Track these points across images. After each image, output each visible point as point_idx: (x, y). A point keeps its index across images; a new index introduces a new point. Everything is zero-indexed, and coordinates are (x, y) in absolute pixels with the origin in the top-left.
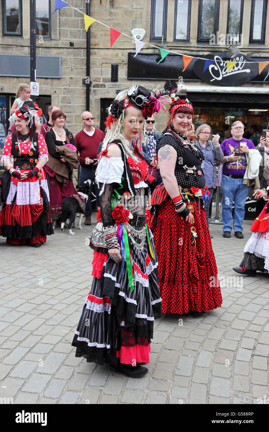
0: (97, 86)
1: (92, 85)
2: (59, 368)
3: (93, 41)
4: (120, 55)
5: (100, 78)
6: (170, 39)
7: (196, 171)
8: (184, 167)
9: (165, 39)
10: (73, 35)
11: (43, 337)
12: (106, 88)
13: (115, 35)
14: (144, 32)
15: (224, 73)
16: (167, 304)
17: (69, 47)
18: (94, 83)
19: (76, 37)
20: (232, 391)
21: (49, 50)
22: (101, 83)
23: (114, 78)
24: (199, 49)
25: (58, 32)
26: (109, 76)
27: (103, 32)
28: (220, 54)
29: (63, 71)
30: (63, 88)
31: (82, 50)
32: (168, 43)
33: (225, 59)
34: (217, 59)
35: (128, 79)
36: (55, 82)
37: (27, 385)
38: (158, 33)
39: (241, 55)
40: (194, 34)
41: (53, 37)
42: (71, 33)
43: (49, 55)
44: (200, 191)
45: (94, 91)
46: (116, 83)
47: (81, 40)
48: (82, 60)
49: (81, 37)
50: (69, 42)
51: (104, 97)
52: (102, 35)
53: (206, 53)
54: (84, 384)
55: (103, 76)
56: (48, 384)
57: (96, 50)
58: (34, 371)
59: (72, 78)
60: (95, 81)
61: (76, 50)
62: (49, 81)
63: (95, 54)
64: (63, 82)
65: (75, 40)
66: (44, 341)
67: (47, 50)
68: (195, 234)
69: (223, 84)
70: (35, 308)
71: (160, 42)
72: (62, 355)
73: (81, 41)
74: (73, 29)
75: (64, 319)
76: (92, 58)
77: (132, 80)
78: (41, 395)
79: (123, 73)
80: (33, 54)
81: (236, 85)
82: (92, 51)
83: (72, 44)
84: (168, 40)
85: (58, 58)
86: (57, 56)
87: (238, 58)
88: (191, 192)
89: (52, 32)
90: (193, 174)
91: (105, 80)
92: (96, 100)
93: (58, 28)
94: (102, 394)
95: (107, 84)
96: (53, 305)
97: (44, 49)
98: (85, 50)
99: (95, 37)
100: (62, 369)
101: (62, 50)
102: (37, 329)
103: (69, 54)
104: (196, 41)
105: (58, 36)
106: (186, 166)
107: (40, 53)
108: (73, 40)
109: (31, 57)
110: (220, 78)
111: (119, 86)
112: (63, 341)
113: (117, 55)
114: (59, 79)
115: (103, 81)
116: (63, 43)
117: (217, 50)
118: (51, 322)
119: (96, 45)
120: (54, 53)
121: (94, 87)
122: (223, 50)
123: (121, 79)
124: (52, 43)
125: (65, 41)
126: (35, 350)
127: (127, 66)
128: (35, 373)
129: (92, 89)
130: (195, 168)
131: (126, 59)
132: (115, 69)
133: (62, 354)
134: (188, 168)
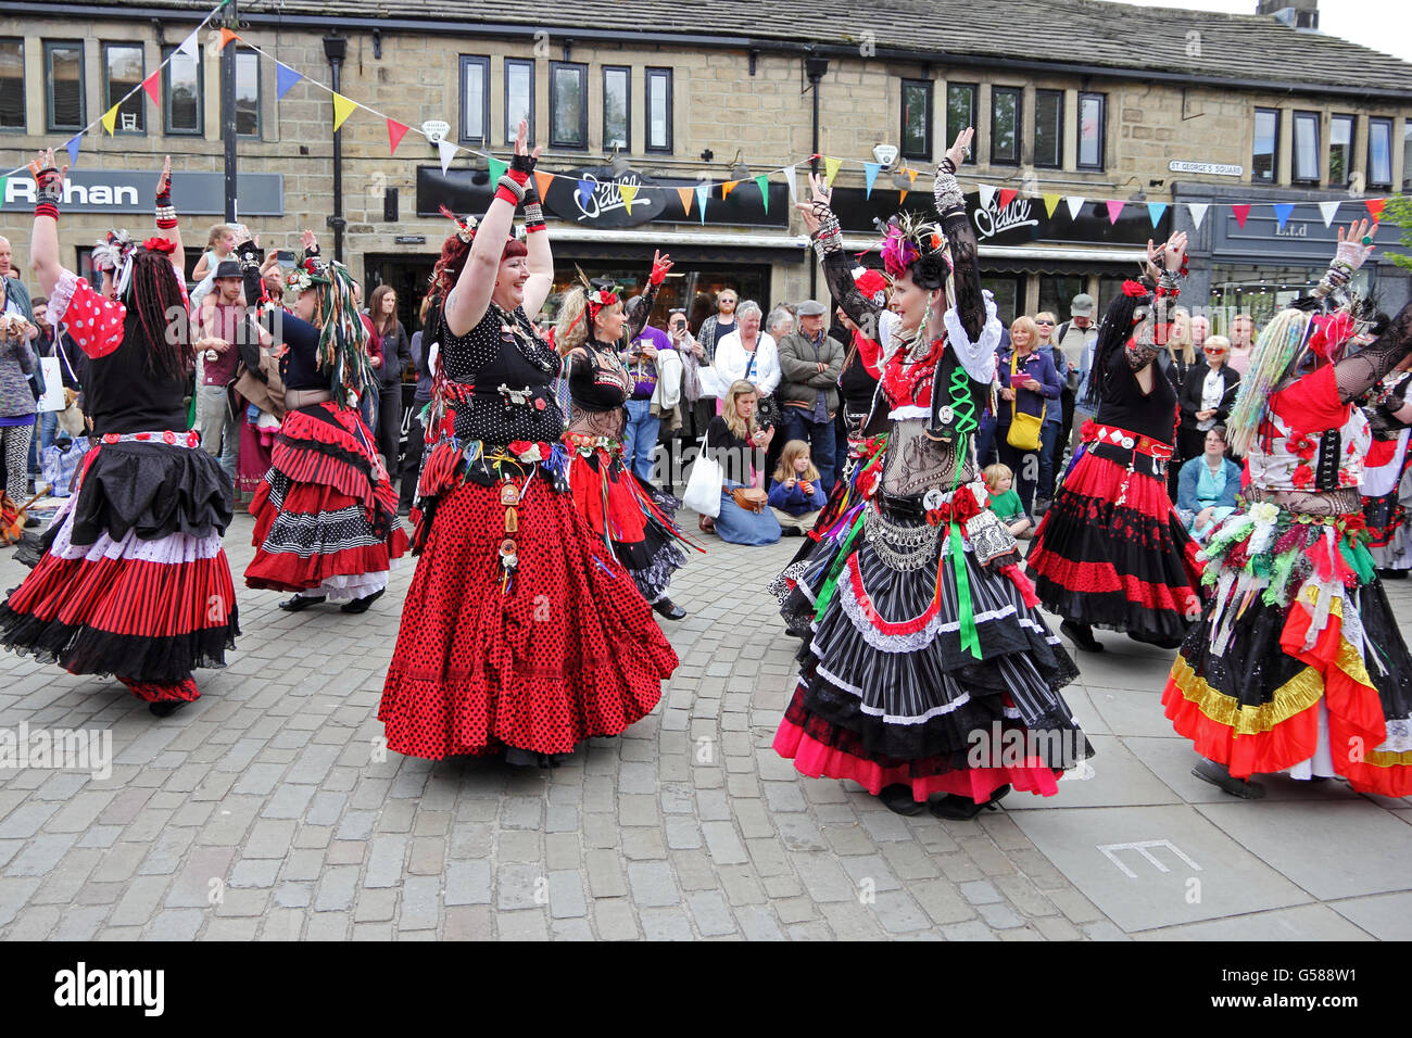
0: (357, 229)
1: (347, 228)
2: (330, 772)
3: (345, 143)
4: (401, 170)
5: (361, 215)
6: (497, 140)
7: (532, 399)
8: (499, 389)
9: (488, 141)
10: (306, 132)
11: (288, 719)
12: (376, 233)
13: (397, 131)
14: (447, 127)
15: (602, 205)
16: (444, 736)
17: (299, 155)
18: (349, 224)
19: (312, 137)
20: (658, 783)
21: (258, 161)
22: (365, 223)
23: (391, 213)
24: (553, 161)
25: (276, 128)
26: (381, 210)
27: (365, 128)
28: (594, 169)
29: (286, 201)
30: (287, 234)
31: (326, 161)
32: (493, 148)
33: (603, 179)
34: (588, 178)
35: (418, 216)
36: (272, 223)
37: (270, 806)
38: (475, 130)
39: (633, 173)
40: (542, 131)
41: (266, 136)
42: (302, 128)
43: (258, 172)
44: (535, 448)
45: (351, 239)
46: (395, 224)
47: (323, 142)
48: (325, 180)
49: (323, 136)
50: (298, 147)
51: (370, 250)
52: (364, 133)
53: (567, 169)
54: (381, 797)
55: (369, 211)
56: (311, 801)
57: (353, 162)
58: (282, 781)
59: (305, 215)
60: (353, 219)
61: (312, 161)
62: (259, 221)
63: (351, 167)
64: (287, 223)
65: (312, 142)
66: (291, 726)
67: (254, 161)
68: (509, 560)
69: (603, 225)
70: (266, 667)
71: (479, 147)
72: (331, 749)
73: (323, 144)
74: (305, 122)
75: (328, 684)
76: (345, 175)
77: (425, 217)
78: (301, 822)
79: (407, 203)
80: (231, 170)
81: (626, 227)
82: (343, 161)
83: (304, 150)
84: (493, 143)
85: (277, 176)
86: (275, 173)
87: (626, 179)
88: (512, 455)
89: (265, 128)
90: (526, 406)
91: (371, 218)
92: (355, 256)
93: (276, 121)
94: (419, 811)
95: (375, 225)
96: (302, 659)
97: (249, 161)
98: (332, 161)
99: (351, 137)
100: (337, 774)
101: (283, 162)
102: (276, 704)
103: (297, 169)
104: (547, 145)
105: (277, 136)
106: (504, 385)
107: (242, 167)
108: (307, 142)
109: (227, 175)
110: (595, 215)
111: (401, 229)
112: (332, 723)
113: (395, 170)
114: (280, 217)
115: (368, 220)
116: (286, 149)
117: (587, 162)
118: (300, 691)
119: (352, 151)
120: (268, 167)
121: (350, 231)
122: (599, 163)
123: (405, 215)
124: (266, 149)
125: (291, 144)
126: (278, 742)
127: (415, 190)
128: (283, 783)
129: (346, 235)
130: (527, 391)
131: (412, 177)
132: (391, 198)
133: (332, 747)
134: (511, 392)
